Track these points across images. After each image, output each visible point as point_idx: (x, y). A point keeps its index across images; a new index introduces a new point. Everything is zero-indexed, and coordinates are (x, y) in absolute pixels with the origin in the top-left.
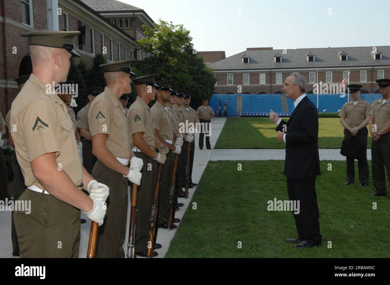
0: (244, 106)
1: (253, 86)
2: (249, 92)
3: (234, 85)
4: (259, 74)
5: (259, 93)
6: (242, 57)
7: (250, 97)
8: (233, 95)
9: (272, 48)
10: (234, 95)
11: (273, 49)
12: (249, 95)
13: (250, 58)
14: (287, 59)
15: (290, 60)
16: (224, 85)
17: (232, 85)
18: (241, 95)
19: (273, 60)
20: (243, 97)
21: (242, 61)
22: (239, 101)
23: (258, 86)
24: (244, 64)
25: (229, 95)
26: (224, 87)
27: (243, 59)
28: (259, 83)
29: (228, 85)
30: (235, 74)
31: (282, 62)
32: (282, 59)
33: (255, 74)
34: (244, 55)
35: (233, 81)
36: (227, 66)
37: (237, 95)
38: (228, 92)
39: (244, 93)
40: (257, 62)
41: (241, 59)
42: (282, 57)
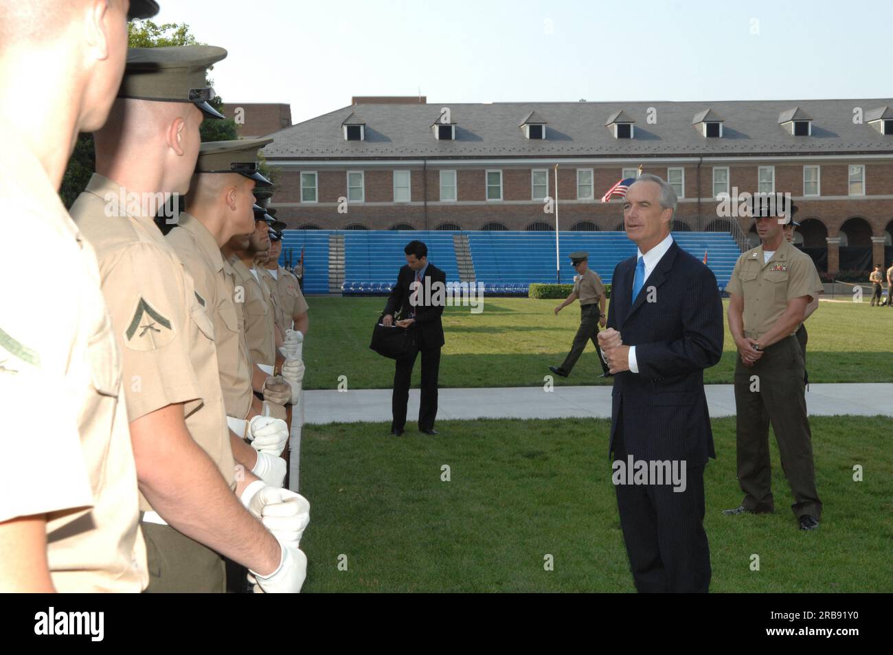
0: (352, 263)
1: (376, 207)
2: (364, 224)
3: (322, 204)
4: (391, 174)
5: (393, 228)
6: (343, 124)
7: (368, 237)
8: (318, 233)
9: (424, 99)
10: (324, 233)
11: (428, 102)
12: (364, 233)
13: (364, 125)
14: (471, 131)
15: (478, 134)
16: (292, 202)
17: (315, 202)
18: (343, 233)
19: (432, 132)
20: (346, 237)
21: (343, 134)
22: (335, 249)
23: (390, 207)
24: (350, 142)
25: (305, 233)
26: (291, 209)
27: (345, 129)
28: (391, 199)
29: (304, 203)
30: (324, 172)
31: (456, 138)
32: (456, 132)
33: (380, 172)
34: (349, 117)
35: (319, 191)
36: (301, 149)
37: (331, 233)
38: (303, 223)
39: (350, 228)
40: (386, 137)
41: (340, 129)
42: (457, 125)
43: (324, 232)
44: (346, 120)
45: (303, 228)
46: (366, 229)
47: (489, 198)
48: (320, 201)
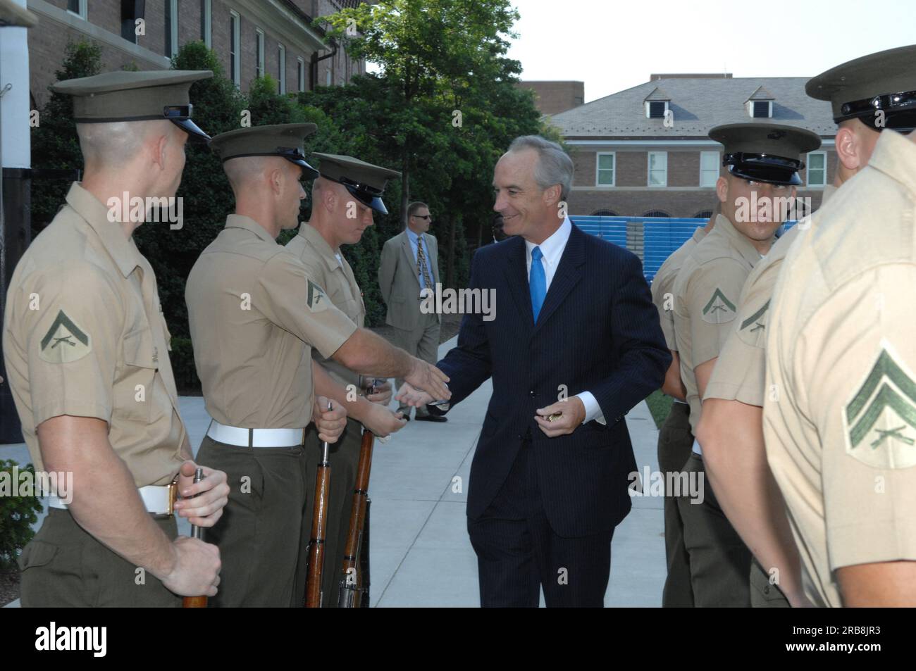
0: (651, 254)
1: (680, 192)
2: (665, 210)
3: (619, 189)
4: (698, 156)
5: (698, 216)
6: (646, 100)
7: (670, 225)
8: (615, 219)
9: (730, 76)
10: (618, 219)
11: (734, 76)
12: (665, 221)
13: (669, 101)
14: (790, 108)
15: (799, 111)
16: (587, 185)
17: (612, 186)
18: (642, 221)
19: (746, 110)
20: (646, 225)
21: (645, 111)
22: (633, 238)
23: (695, 193)
24: (653, 120)
25: (600, 219)
26: (586, 193)
27: (648, 105)
28: (697, 184)
29: (600, 187)
30: (623, 153)
31: (773, 116)
32: (774, 109)
33: (683, 153)
34: (653, 92)
35: (617, 174)
36: (598, 128)
37: (629, 220)
38: (598, 209)
39: (650, 215)
40: (693, 115)
41: (642, 106)
42: (775, 101)
43: (621, 219)
44: (647, 97)
45: (598, 214)
46: (667, 216)
47: (810, 183)
48: (617, 185)
